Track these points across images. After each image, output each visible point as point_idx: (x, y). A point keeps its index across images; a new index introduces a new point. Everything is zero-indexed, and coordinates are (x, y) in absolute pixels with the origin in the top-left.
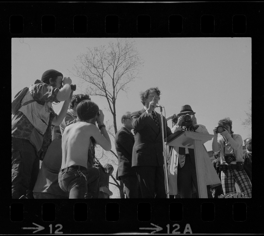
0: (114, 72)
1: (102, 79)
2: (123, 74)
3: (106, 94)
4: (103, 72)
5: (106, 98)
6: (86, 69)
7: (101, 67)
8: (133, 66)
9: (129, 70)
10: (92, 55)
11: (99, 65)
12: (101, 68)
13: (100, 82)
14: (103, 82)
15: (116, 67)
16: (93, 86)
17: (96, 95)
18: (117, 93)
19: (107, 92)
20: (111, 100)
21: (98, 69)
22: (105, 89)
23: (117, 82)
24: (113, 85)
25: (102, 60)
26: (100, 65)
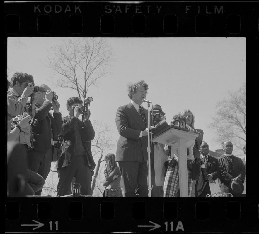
0: (87, 65)
1: (75, 72)
2: (95, 69)
3: (78, 87)
4: (76, 65)
5: (77, 91)
6: (59, 61)
7: (74, 60)
8: (106, 61)
9: (102, 65)
10: (66, 47)
11: (72, 57)
13: (72, 74)
14: (75, 75)
15: (89, 61)
16: (65, 78)
17: (68, 87)
18: (88, 87)
19: (78, 85)
20: (82, 93)
21: (71, 62)
22: (76, 82)
23: (89, 76)
24: (85, 79)
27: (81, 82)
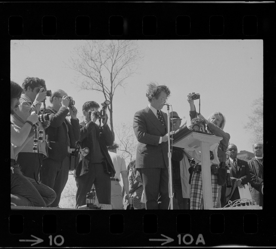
0: (113, 66)
1: (100, 73)
2: (121, 69)
3: (103, 89)
4: (101, 65)
5: (103, 93)
6: (83, 62)
8: (133, 60)
9: (128, 64)
10: (90, 47)
11: (96, 57)
12: (98, 61)
13: (97, 76)
14: (101, 77)
15: (115, 61)
16: (90, 80)
17: (93, 89)
18: (115, 89)
19: (104, 87)
20: (109, 95)
21: (95, 62)
22: (102, 84)
23: (115, 77)
24: (111, 80)
25: (100, 52)
26: (98, 57)
27: (107, 84)
